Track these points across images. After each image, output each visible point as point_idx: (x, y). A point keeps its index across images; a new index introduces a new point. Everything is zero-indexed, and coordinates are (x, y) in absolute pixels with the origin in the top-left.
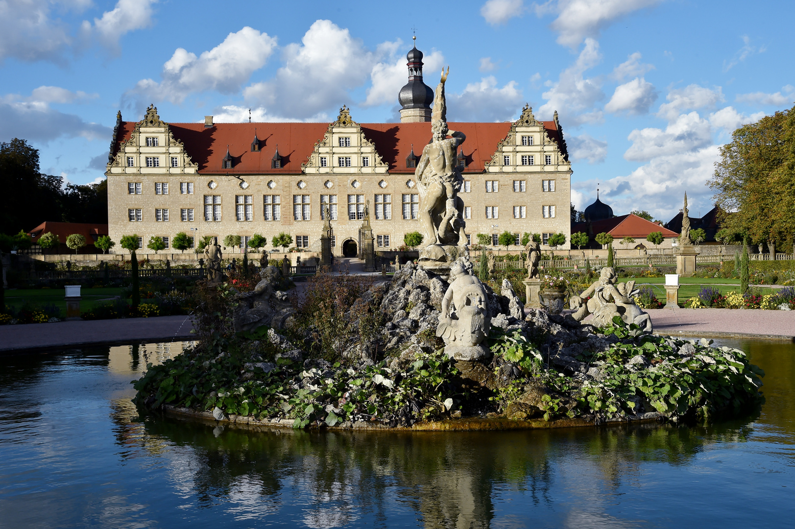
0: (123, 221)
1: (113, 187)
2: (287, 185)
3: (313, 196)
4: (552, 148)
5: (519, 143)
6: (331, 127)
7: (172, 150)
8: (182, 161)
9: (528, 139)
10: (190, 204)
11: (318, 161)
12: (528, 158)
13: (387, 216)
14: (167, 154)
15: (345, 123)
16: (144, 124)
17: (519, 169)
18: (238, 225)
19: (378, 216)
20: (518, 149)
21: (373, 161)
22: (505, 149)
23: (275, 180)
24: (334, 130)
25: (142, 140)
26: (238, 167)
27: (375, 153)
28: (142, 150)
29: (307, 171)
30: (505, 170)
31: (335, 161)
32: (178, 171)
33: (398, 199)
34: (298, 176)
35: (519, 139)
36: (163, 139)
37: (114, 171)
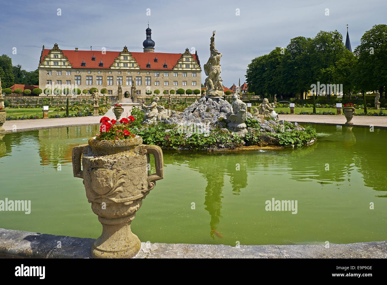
0: (44, 84)
1: (41, 72)
2: (105, 73)
3: (114, 77)
4: (194, 63)
5: (184, 60)
6: (120, 53)
7: (62, 60)
8: (66, 64)
9: (187, 60)
10: (70, 79)
11: (116, 65)
12: (188, 66)
13: (140, 84)
14: (61, 61)
15: (126, 52)
16: (53, 50)
17: (184, 69)
18: (87, 86)
19: (137, 84)
20: (184, 63)
21: (135, 65)
22: (180, 62)
23: (101, 71)
24: (122, 54)
25: (52, 56)
26: (87, 66)
27: (136, 62)
28: (51, 59)
29: (112, 68)
30: (180, 69)
31: (122, 65)
32: (65, 67)
33: (143, 78)
34: (109, 69)
35: (184, 59)
36: (59, 56)
37: (41, 66)
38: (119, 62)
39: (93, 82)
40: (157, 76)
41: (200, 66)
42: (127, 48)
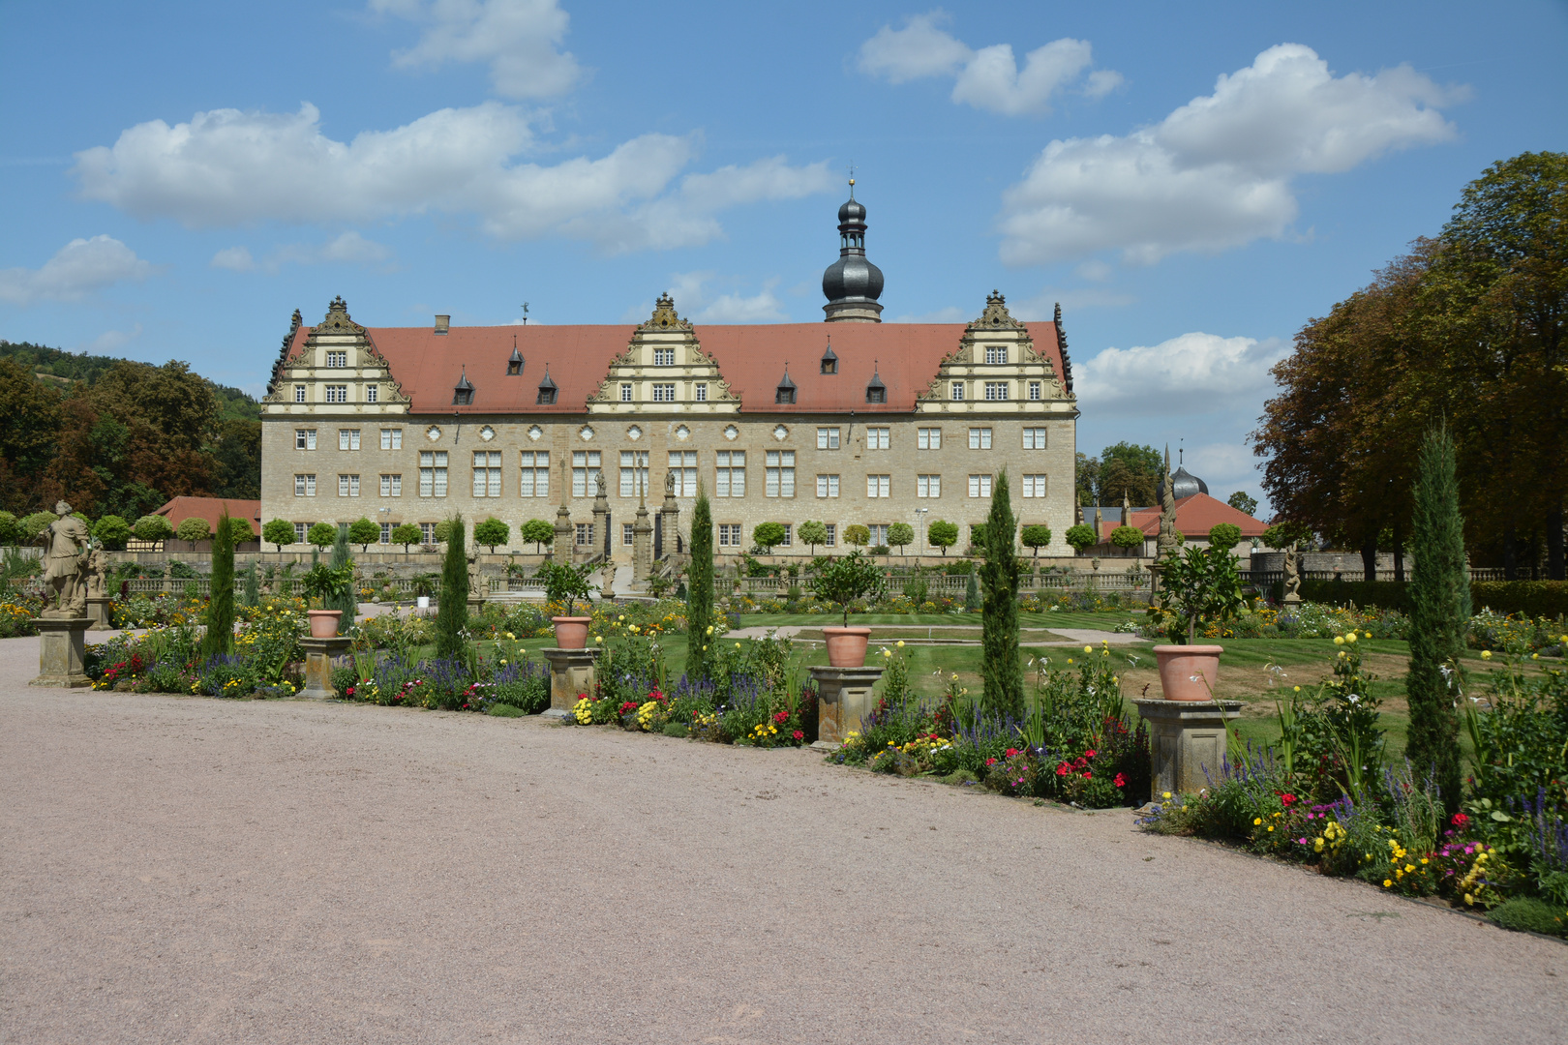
0: (284, 495)
1: (270, 437)
2: (560, 434)
3: (606, 453)
4: (1039, 371)
5: (978, 358)
6: (639, 331)
7: (367, 374)
8: (383, 392)
9: (997, 353)
10: (395, 467)
11: (616, 391)
12: (997, 387)
13: (738, 491)
14: (358, 380)
15: (665, 323)
16: (326, 329)
17: (979, 408)
18: (475, 504)
19: (722, 491)
20: (977, 371)
21: (713, 391)
22: (953, 371)
23: (542, 426)
24: (646, 337)
25: (320, 355)
26: (480, 402)
27: (719, 377)
28: (318, 374)
29: (596, 409)
30: (953, 408)
31: (646, 391)
32: (375, 410)
33: (756, 459)
34: (582, 418)
35: (978, 352)
36: (353, 355)
37: (274, 410)
38: (632, 378)
39: (506, 484)
40: (828, 449)
41: (1069, 387)
42: (670, 303)
